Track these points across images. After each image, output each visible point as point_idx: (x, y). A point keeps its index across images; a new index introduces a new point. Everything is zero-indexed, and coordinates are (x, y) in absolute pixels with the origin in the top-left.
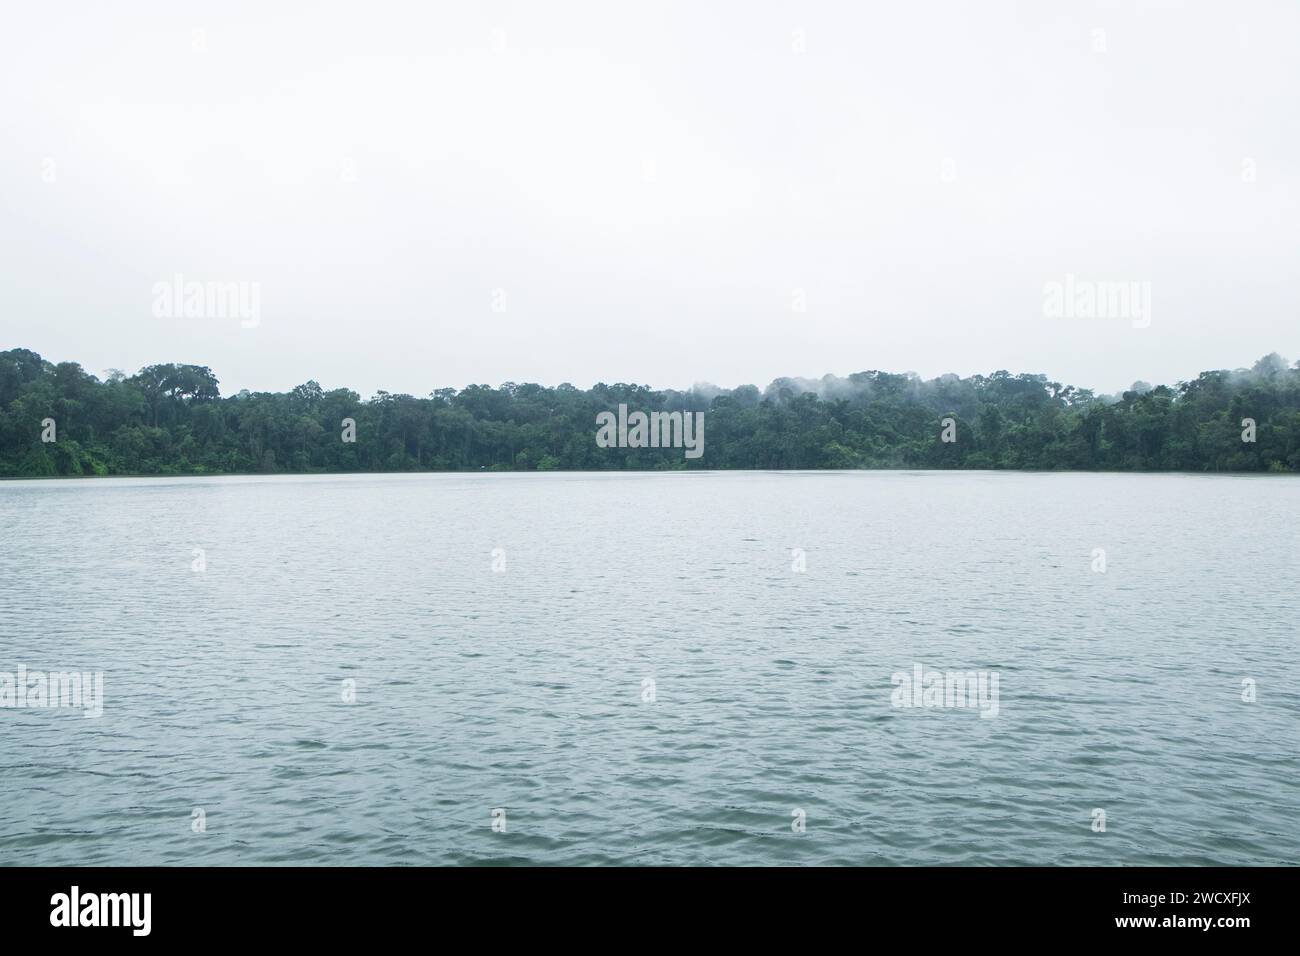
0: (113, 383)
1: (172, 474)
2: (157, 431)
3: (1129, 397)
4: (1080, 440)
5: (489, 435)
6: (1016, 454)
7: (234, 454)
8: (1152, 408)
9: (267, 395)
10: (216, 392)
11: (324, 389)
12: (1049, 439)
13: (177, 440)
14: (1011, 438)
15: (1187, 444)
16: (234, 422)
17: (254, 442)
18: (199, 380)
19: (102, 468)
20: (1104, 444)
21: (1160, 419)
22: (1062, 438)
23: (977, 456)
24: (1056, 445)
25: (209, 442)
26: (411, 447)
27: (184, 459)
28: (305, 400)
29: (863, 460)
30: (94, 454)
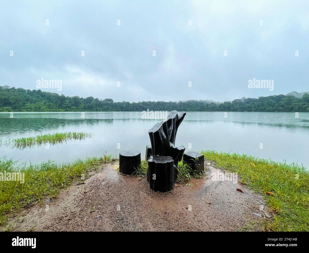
0: (100, 101)
1: (109, 111)
2: (107, 107)
3: (225, 102)
4: (219, 108)
5: (146, 107)
6: (211, 110)
7: (116, 109)
8: (229, 104)
9: (120, 102)
10: (113, 102)
11: (126, 102)
12: (215, 108)
13: (109, 107)
14: (210, 108)
15: (233, 108)
16: (116, 106)
17: (118, 108)
18: (111, 100)
19: (101, 111)
20: (222, 108)
21: (230, 105)
22: (217, 108)
23: (206, 110)
24: (216, 108)
25: (113, 108)
26: (136, 109)
27: (110, 110)
28: (124, 103)
29: (191, 110)
30: (100, 109)
